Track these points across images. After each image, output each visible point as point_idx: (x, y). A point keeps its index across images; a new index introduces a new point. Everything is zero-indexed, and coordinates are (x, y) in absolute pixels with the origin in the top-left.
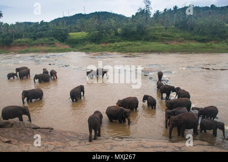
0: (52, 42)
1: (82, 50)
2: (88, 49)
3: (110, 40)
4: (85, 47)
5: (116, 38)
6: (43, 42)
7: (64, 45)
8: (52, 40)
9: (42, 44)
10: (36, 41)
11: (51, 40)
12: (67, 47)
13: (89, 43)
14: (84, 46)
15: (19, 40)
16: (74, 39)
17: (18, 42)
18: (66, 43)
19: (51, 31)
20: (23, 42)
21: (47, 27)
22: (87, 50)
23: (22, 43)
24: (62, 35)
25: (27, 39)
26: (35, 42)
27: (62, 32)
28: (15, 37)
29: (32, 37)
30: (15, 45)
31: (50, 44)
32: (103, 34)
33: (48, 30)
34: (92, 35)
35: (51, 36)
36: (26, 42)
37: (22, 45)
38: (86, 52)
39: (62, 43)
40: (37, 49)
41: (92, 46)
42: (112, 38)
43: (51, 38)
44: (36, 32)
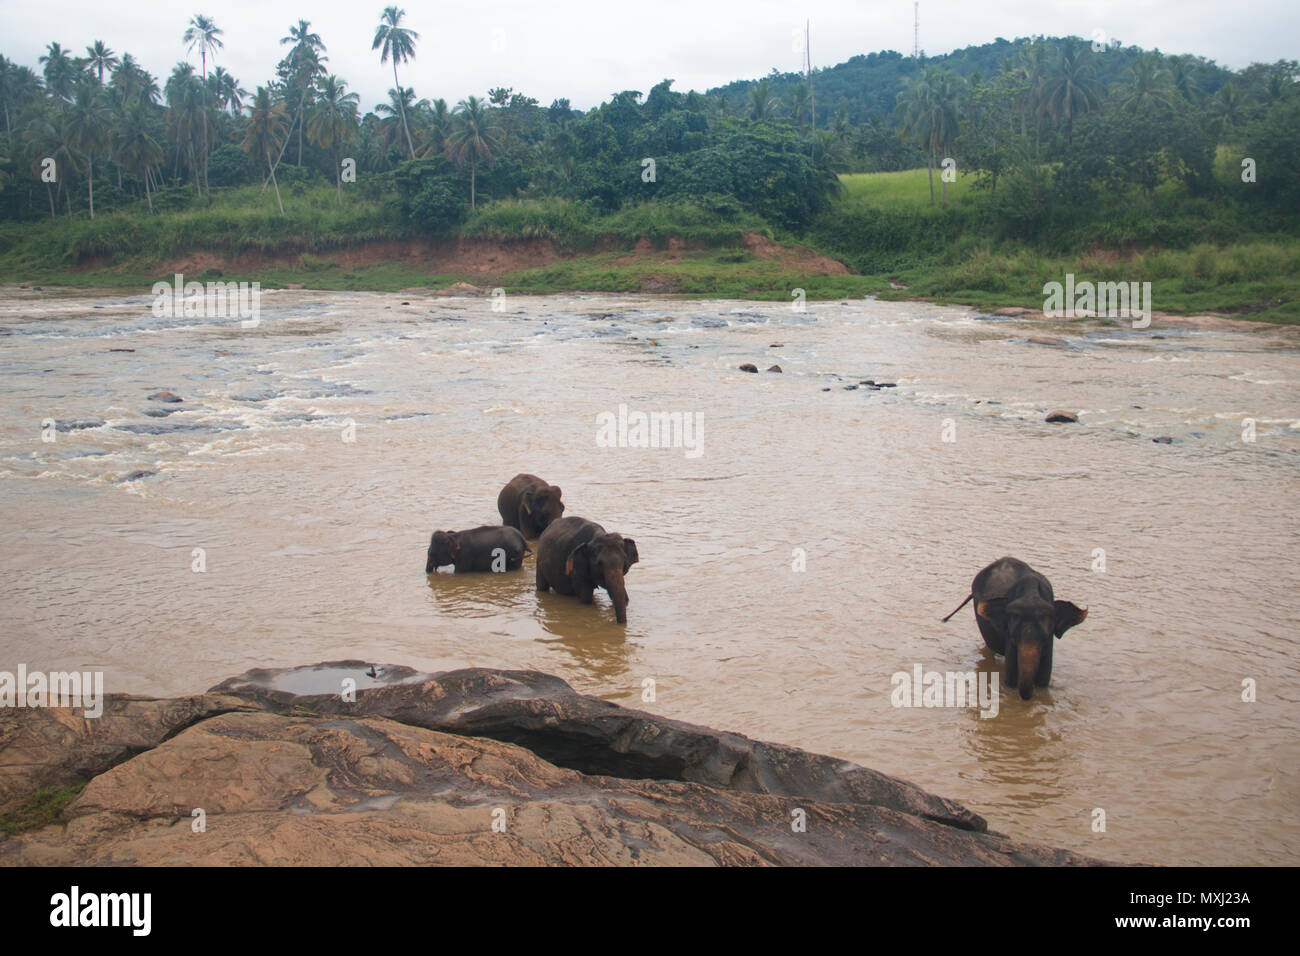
0: (726, 228)
1: (942, 294)
2: (987, 285)
3: (1152, 225)
4: (959, 272)
5: (1201, 212)
6: (669, 226)
7: (805, 253)
8: (725, 213)
9: (659, 242)
10: (618, 218)
11: (723, 211)
12: (830, 265)
13: (988, 241)
14: (948, 262)
15: (507, 206)
16: (875, 213)
17: (503, 221)
18: (821, 243)
19: (719, 151)
20: (534, 221)
21: (696, 124)
22: (983, 293)
23: (527, 230)
24: (793, 187)
25: (560, 205)
26: (613, 222)
27: (793, 167)
28: (481, 183)
29: (590, 194)
30: (479, 240)
31: (713, 243)
32: (1098, 185)
33: (697, 144)
34: (1017, 192)
35: (720, 190)
36: (552, 223)
37: (520, 241)
38: (977, 306)
39: (790, 237)
40: (624, 272)
41: (1012, 263)
42: (1168, 216)
43: (720, 201)
44: (617, 159)
